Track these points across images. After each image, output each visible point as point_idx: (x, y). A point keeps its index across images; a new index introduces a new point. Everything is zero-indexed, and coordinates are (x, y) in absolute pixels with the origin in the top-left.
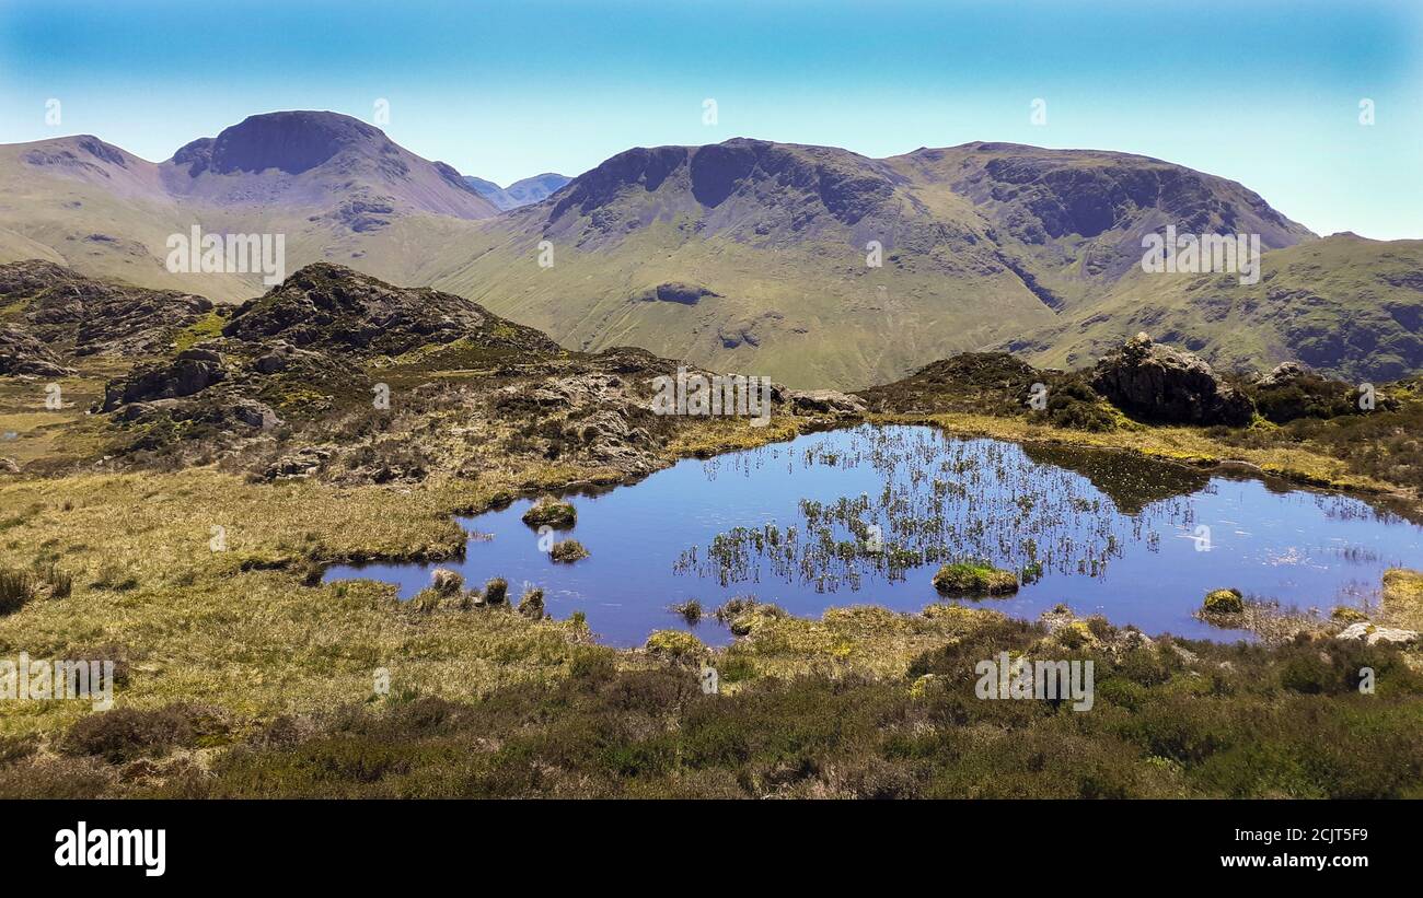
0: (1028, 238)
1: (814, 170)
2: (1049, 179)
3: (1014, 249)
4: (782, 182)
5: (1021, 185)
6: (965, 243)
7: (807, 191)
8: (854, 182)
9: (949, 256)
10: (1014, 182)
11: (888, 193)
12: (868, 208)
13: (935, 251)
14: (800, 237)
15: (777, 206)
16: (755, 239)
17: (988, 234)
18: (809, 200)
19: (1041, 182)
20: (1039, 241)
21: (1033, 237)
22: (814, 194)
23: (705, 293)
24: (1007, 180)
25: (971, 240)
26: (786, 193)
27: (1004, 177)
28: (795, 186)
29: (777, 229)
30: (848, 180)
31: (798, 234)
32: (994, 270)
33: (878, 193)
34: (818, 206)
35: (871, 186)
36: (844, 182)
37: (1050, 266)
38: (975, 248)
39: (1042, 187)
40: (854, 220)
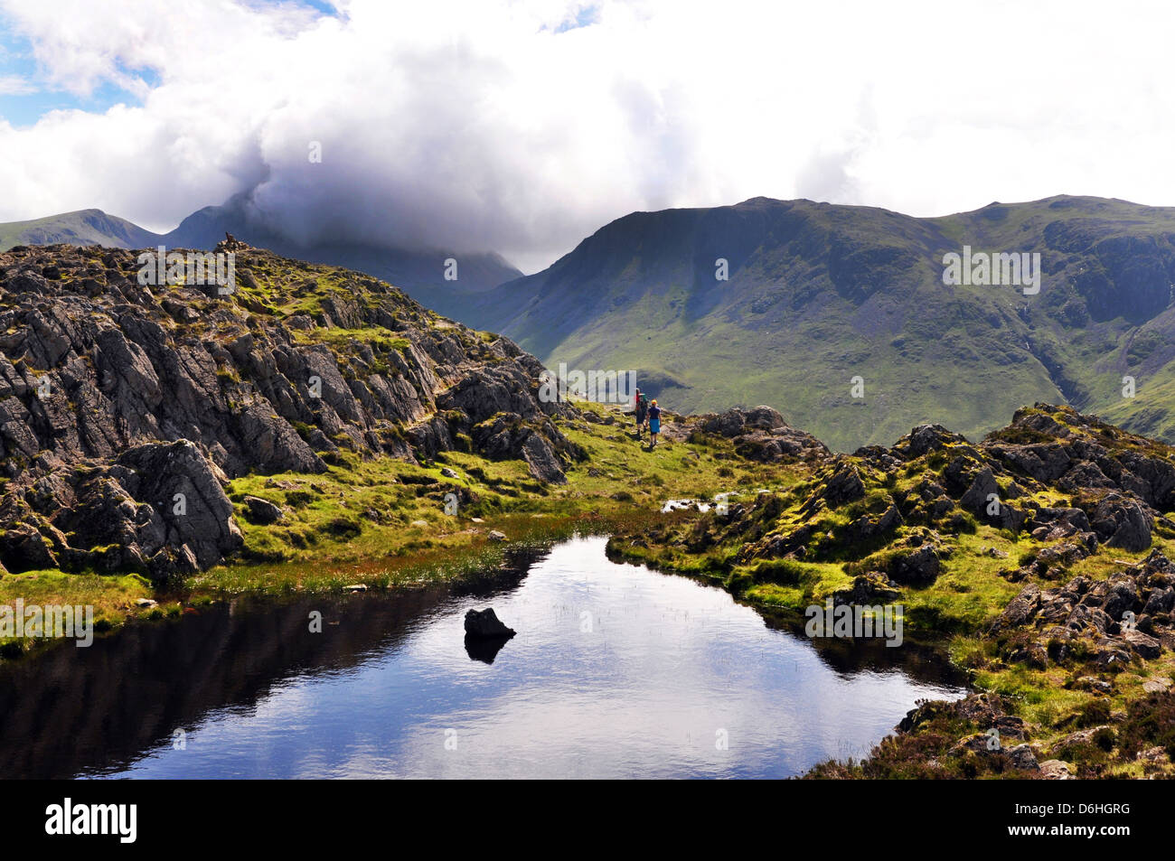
0: (1067, 320)
1: (827, 236)
2: (1101, 248)
3: (1048, 335)
4: (793, 252)
5: (1071, 254)
6: (987, 325)
7: (814, 263)
8: (865, 252)
9: (966, 342)
10: (1066, 251)
11: (907, 265)
12: (880, 284)
13: (950, 334)
14: (798, 317)
15: (782, 279)
16: (748, 317)
17: (1021, 314)
18: (815, 274)
19: (1092, 251)
20: (1079, 324)
21: (1073, 319)
22: (822, 266)
23: (670, 383)
24: (1059, 249)
25: (994, 322)
26: (794, 264)
27: (1057, 244)
28: (804, 257)
29: (775, 306)
30: (861, 251)
31: (797, 313)
32: (1014, 359)
33: (894, 265)
34: (824, 280)
35: (887, 256)
36: (855, 252)
37: (1085, 353)
38: (998, 332)
39: (1092, 257)
40: (861, 298)
